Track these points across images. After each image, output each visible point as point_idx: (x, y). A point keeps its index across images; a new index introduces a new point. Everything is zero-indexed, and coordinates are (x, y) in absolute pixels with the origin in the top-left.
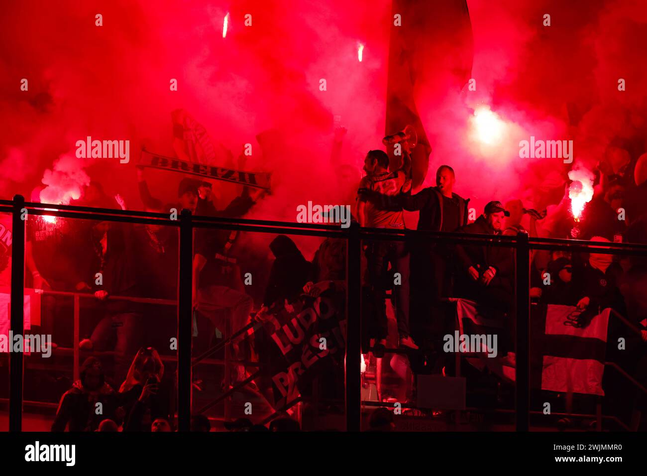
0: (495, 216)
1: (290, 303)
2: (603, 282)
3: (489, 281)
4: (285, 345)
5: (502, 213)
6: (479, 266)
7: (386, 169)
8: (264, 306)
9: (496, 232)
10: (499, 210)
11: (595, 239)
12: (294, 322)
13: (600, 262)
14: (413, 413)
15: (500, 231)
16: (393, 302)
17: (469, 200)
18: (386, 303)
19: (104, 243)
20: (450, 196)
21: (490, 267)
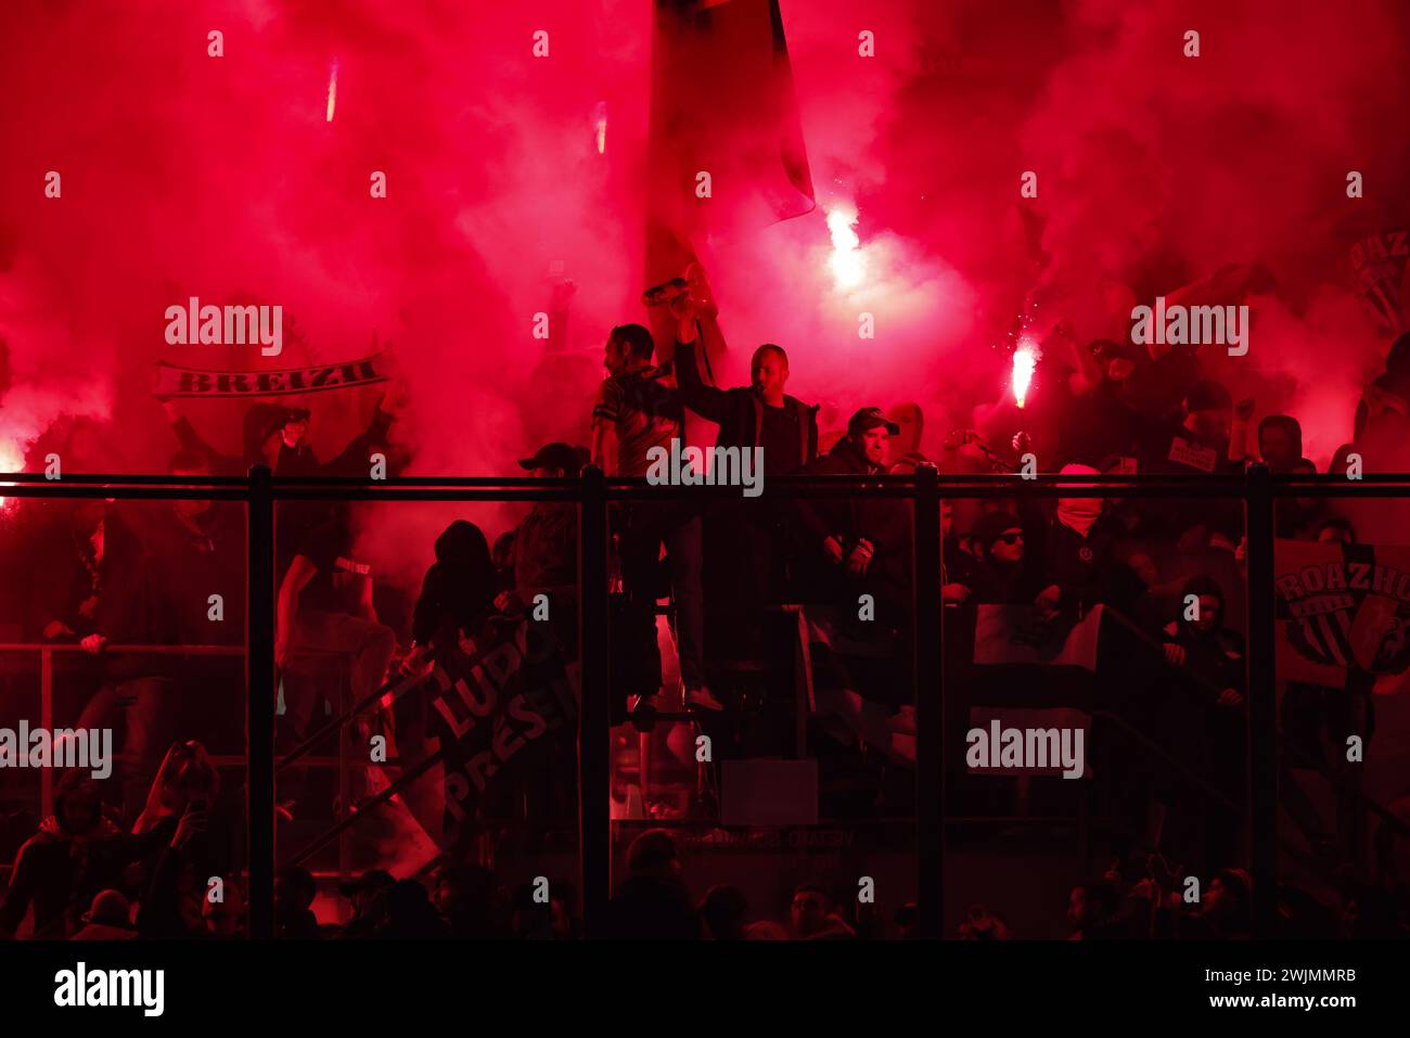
0: (870, 435)
1: (467, 637)
2: (1085, 554)
3: (865, 567)
4: (460, 720)
5: (882, 430)
6: (840, 538)
7: (649, 358)
8: (417, 645)
9: (873, 469)
10: (877, 422)
11: (1071, 469)
12: (477, 671)
13: (1076, 515)
14: (714, 836)
15: (881, 467)
16: (670, 620)
17: (817, 407)
18: (657, 625)
19: (99, 541)
20: (781, 405)
21: (863, 540)
